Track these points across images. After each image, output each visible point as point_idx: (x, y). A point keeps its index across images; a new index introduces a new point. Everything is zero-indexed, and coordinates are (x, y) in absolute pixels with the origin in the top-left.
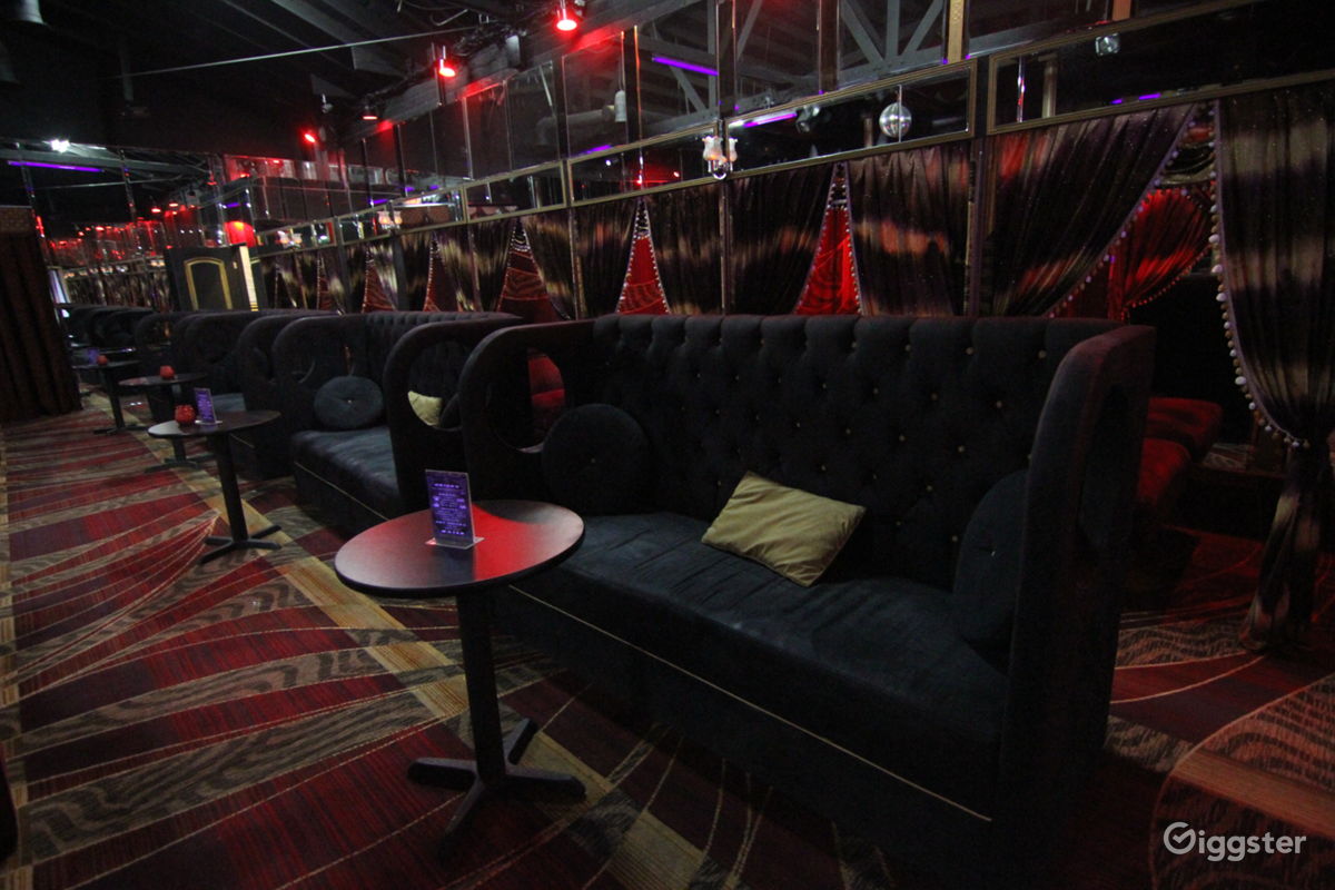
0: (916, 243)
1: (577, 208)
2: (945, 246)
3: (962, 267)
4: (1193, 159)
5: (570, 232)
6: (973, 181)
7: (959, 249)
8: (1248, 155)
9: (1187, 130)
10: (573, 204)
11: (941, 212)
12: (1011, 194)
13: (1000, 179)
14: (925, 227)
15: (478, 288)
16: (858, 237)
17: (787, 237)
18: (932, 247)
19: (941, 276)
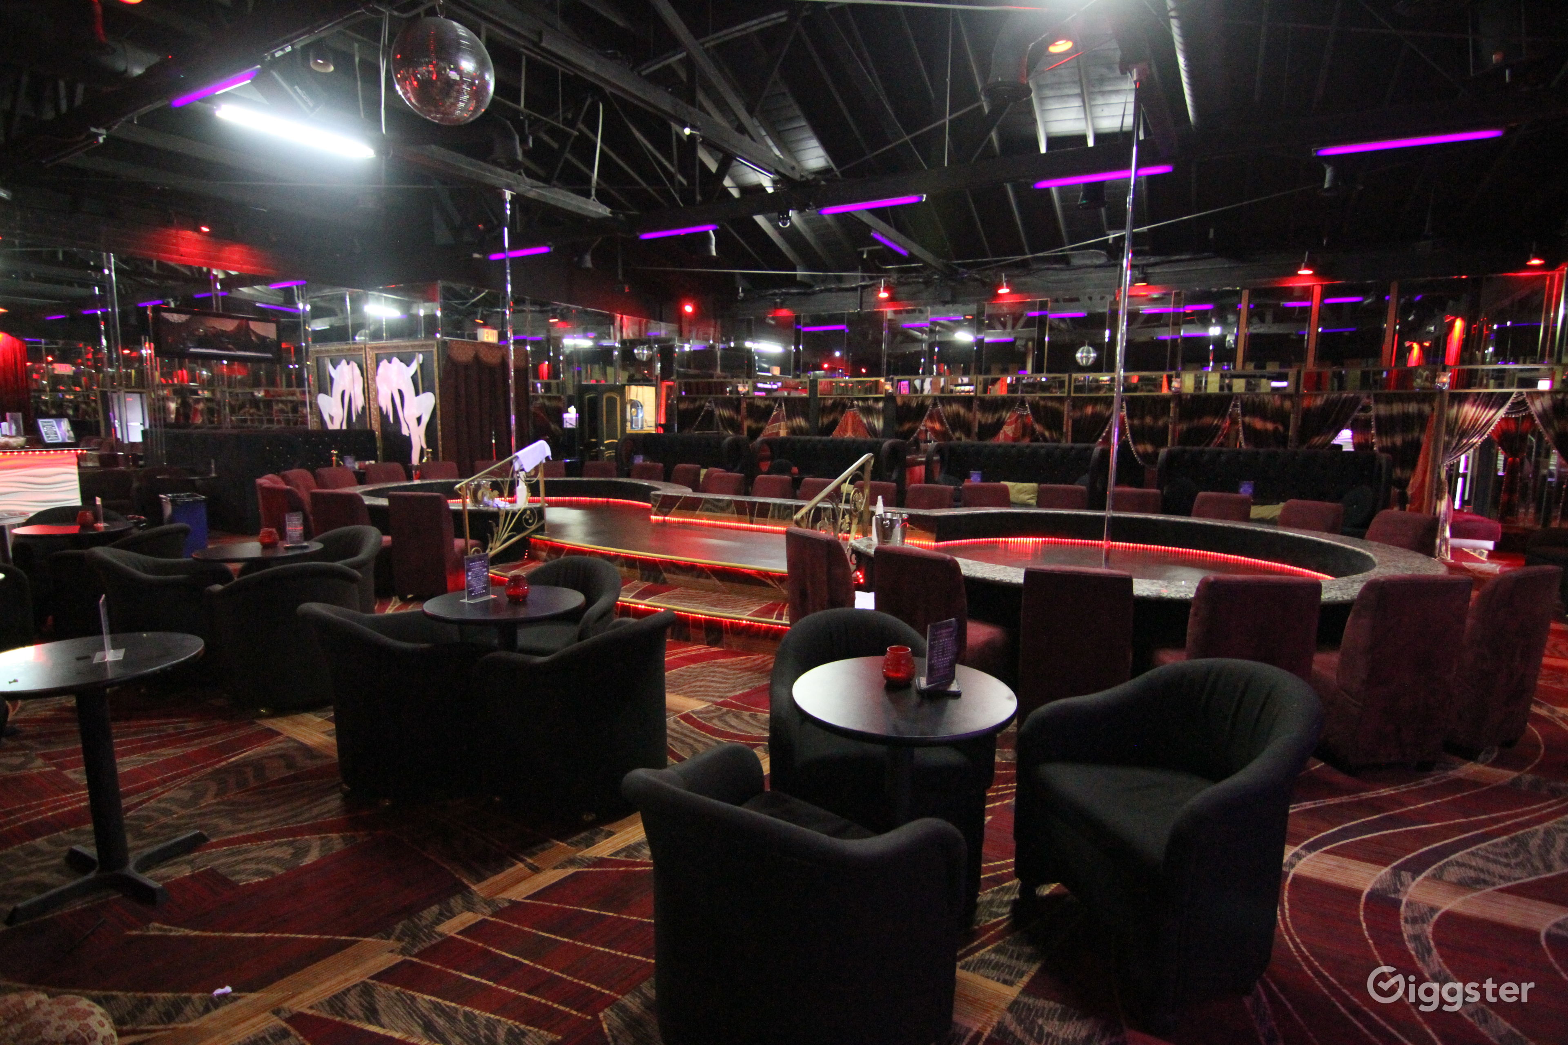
0: (1270, 426)
1: (1074, 398)
2: (1281, 428)
3: (1288, 436)
4: (1366, 409)
5: (1066, 408)
6: (1293, 407)
7: (1287, 428)
8: (1383, 409)
9: (1365, 401)
10: (1073, 395)
11: (1280, 416)
12: (1307, 414)
13: (1303, 408)
14: (1274, 422)
15: (976, 430)
16: (1243, 423)
17: (1207, 420)
18: (1276, 429)
19: (1281, 439)
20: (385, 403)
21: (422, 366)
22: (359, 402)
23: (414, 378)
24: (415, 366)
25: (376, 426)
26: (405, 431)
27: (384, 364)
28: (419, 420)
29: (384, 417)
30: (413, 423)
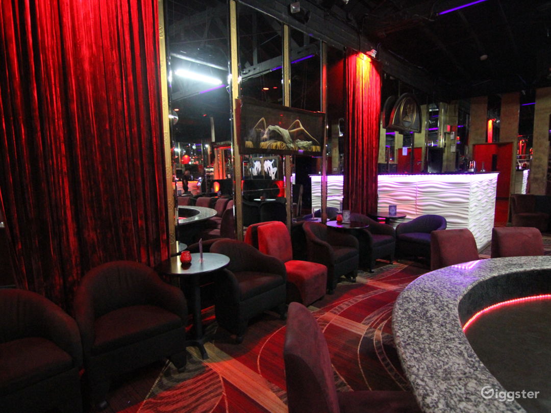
20: (266, 170)
21: (274, 162)
22: (260, 170)
23: (272, 164)
24: (272, 162)
25: (264, 174)
26: (270, 175)
27: (266, 161)
28: (273, 173)
29: (265, 173)
30: (272, 174)
